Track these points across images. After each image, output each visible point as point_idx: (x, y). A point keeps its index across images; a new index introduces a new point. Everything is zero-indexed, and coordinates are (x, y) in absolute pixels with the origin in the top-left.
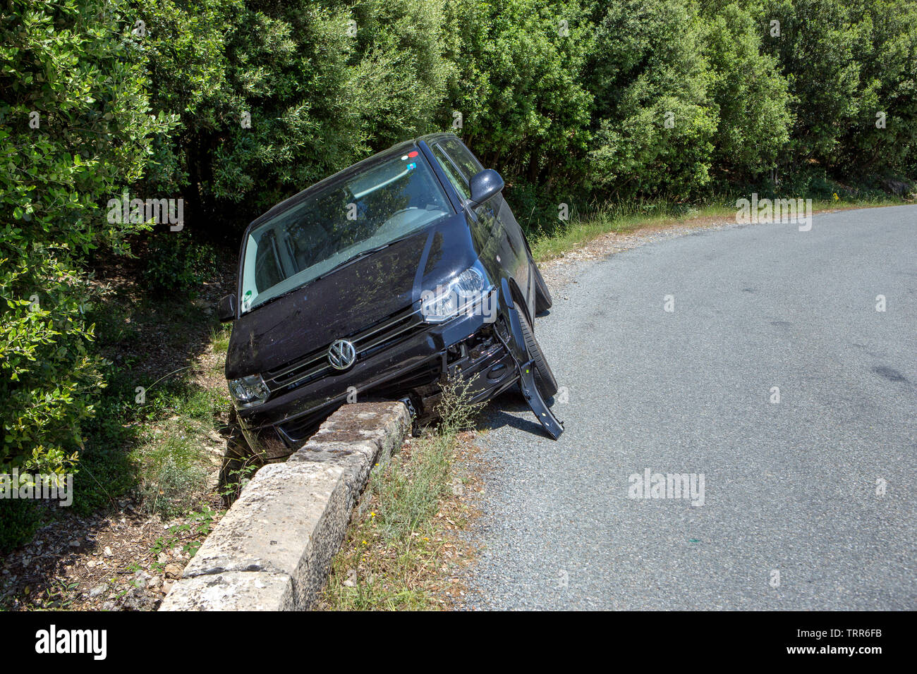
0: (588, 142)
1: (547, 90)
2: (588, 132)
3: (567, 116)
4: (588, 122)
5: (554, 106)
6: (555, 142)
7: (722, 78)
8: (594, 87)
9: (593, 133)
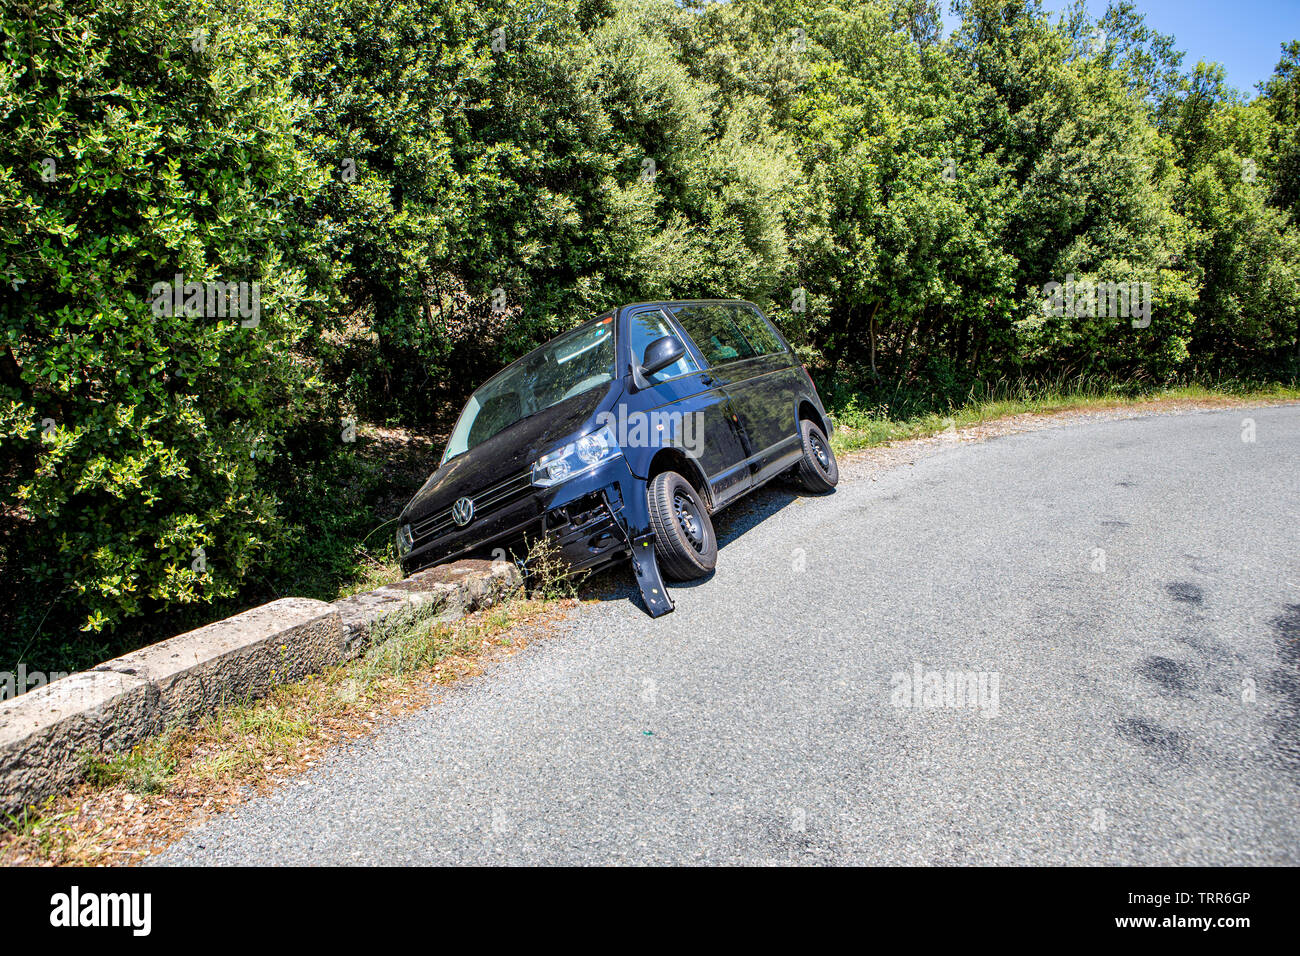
0: (1013, 312)
1: (955, 254)
2: (1013, 301)
3: (987, 282)
4: (1013, 289)
5: (965, 272)
6: (971, 312)
7: (1207, 237)
8: (1020, 251)
9: (1018, 301)
